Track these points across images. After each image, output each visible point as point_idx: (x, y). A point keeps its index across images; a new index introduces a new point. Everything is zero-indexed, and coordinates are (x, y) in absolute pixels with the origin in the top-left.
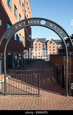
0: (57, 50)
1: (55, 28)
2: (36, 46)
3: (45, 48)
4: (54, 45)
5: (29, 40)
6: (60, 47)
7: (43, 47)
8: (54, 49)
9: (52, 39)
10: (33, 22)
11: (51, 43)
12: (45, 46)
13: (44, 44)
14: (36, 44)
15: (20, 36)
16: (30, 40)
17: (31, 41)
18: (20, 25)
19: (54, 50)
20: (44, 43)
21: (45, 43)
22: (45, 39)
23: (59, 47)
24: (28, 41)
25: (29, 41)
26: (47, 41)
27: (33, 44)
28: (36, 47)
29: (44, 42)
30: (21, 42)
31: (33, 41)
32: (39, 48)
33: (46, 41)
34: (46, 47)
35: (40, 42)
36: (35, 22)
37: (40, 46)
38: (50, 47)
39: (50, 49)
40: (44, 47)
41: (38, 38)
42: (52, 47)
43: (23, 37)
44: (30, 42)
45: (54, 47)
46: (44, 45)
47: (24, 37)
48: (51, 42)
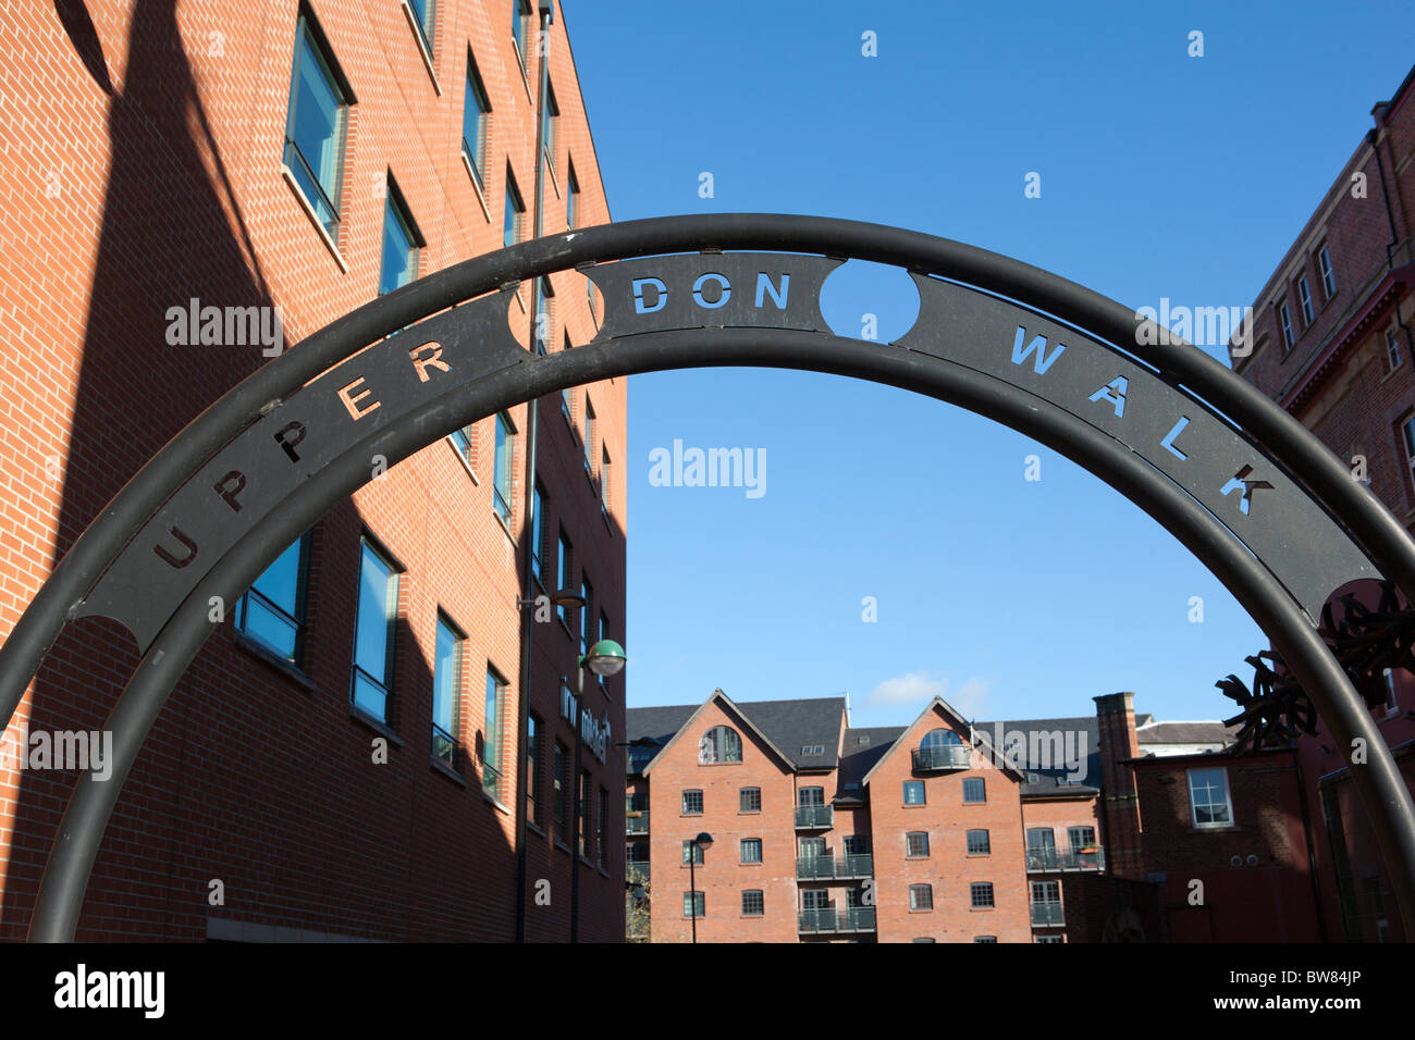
0: (1038, 895)
1: (1119, 404)
2: (694, 826)
3: (839, 852)
4: (977, 816)
5: (589, 727)
6: (1073, 833)
7: (809, 851)
8: (983, 878)
9: (939, 709)
10: (680, 298)
11: (925, 767)
12: (843, 825)
13: (819, 793)
14: (695, 801)
15: (441, 652)
16: (598, 716)
17: (616, 744)
18: (429, 362)
19: (983, 895)
20: (823, 771)
21: (830, 783)
22: (836, 706)
23: (1063, 843)
24: (570, 741)
25: (581, 743)
26: (865, 743)
27: (642, 802)
28: (704, 839)
29: (813, 753)
30: (460, 754)
31: (650, 747)
32: (745, 863)
33: (854, 734)
34: (861, 843)
35: (757, 768)
36: (711, 293)
37: (753, 825)
38: (919, 844)
39: (921, 872)
40: (826, 852)
41: (719, 702)
42: (948, 841)
43: (492, 670)
44: (599, 749)
45: (980, 844)
46: (823, 818)
47: (511, 670)
48: (925, 751)
